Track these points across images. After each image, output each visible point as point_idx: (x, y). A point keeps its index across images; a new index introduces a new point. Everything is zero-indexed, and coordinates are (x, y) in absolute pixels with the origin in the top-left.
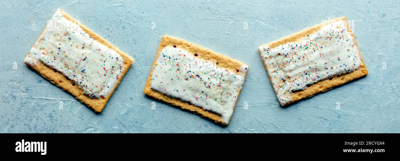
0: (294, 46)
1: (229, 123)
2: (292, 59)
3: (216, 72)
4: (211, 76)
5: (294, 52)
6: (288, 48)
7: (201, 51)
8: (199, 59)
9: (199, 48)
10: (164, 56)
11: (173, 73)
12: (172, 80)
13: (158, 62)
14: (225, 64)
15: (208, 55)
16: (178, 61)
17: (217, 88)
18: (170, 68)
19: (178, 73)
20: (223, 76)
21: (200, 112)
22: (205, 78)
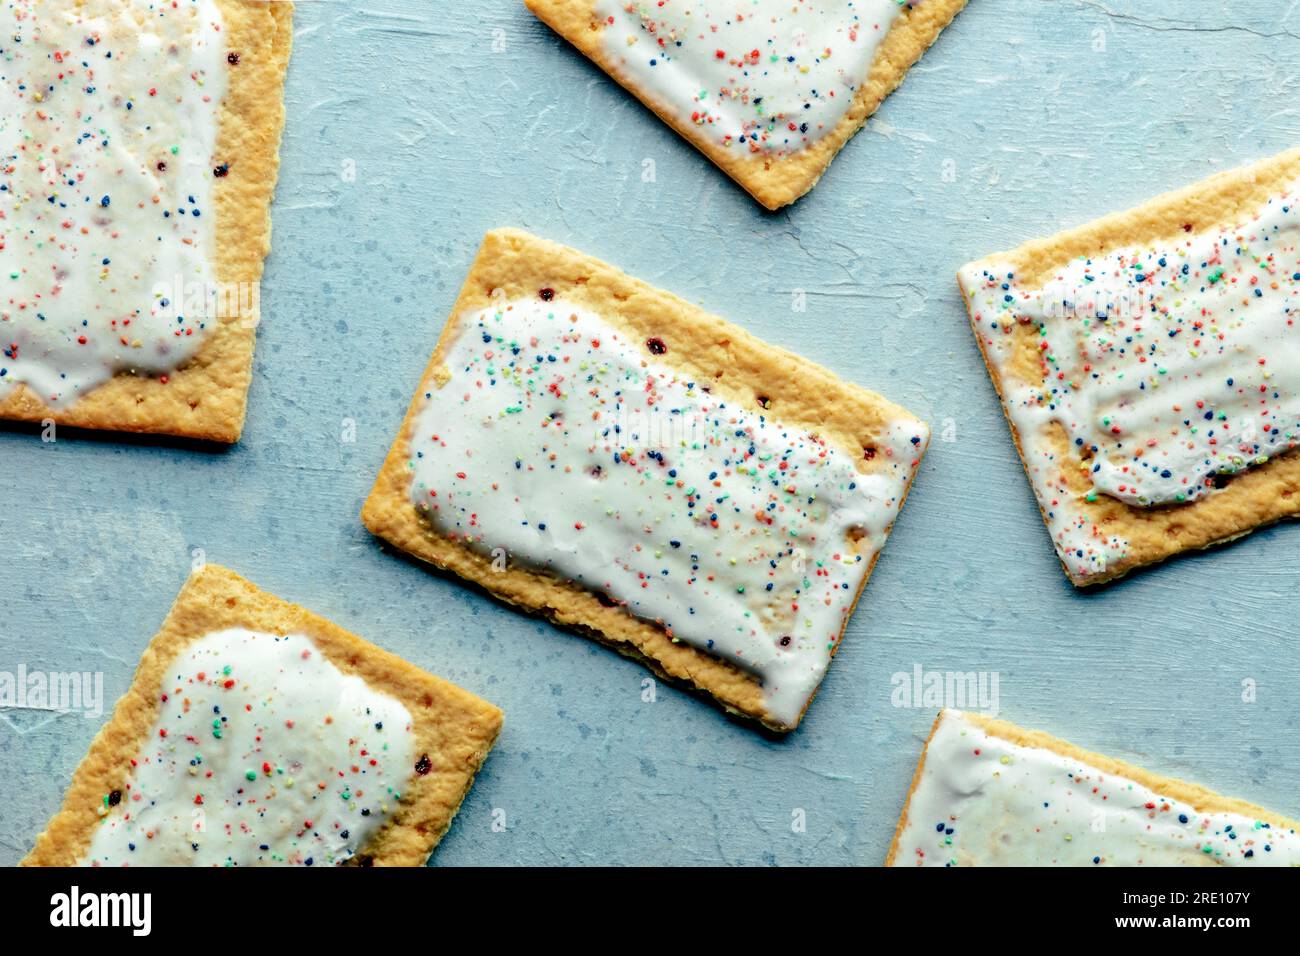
0: (1149, 266)
1: (802, 721)
2: (1133, 335)
3: (758, 441)
4: (727, 463)
5: (1146, 297)
6: (1117, 274)
7: (683, 330)
8: (670, 373)
9: (676, 308)
10: (487, 339)
11: (528, 433)
12: (518, 466)
13: (451, 365)
14: (810, 407)
15: (720, 353)
16: (559, 369)
17: (753, 533)
18: (514, 405)
19: (553, 433)
20: (788, 471)
21: (652, 653)
22: (693, 471)
